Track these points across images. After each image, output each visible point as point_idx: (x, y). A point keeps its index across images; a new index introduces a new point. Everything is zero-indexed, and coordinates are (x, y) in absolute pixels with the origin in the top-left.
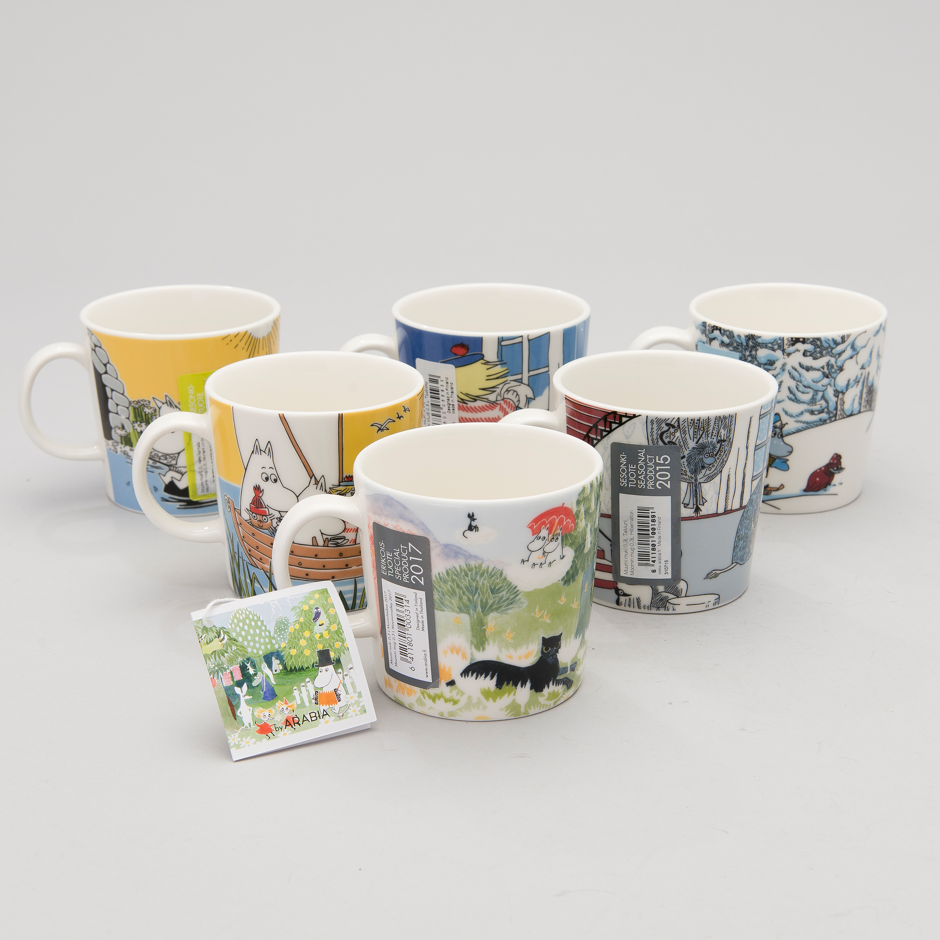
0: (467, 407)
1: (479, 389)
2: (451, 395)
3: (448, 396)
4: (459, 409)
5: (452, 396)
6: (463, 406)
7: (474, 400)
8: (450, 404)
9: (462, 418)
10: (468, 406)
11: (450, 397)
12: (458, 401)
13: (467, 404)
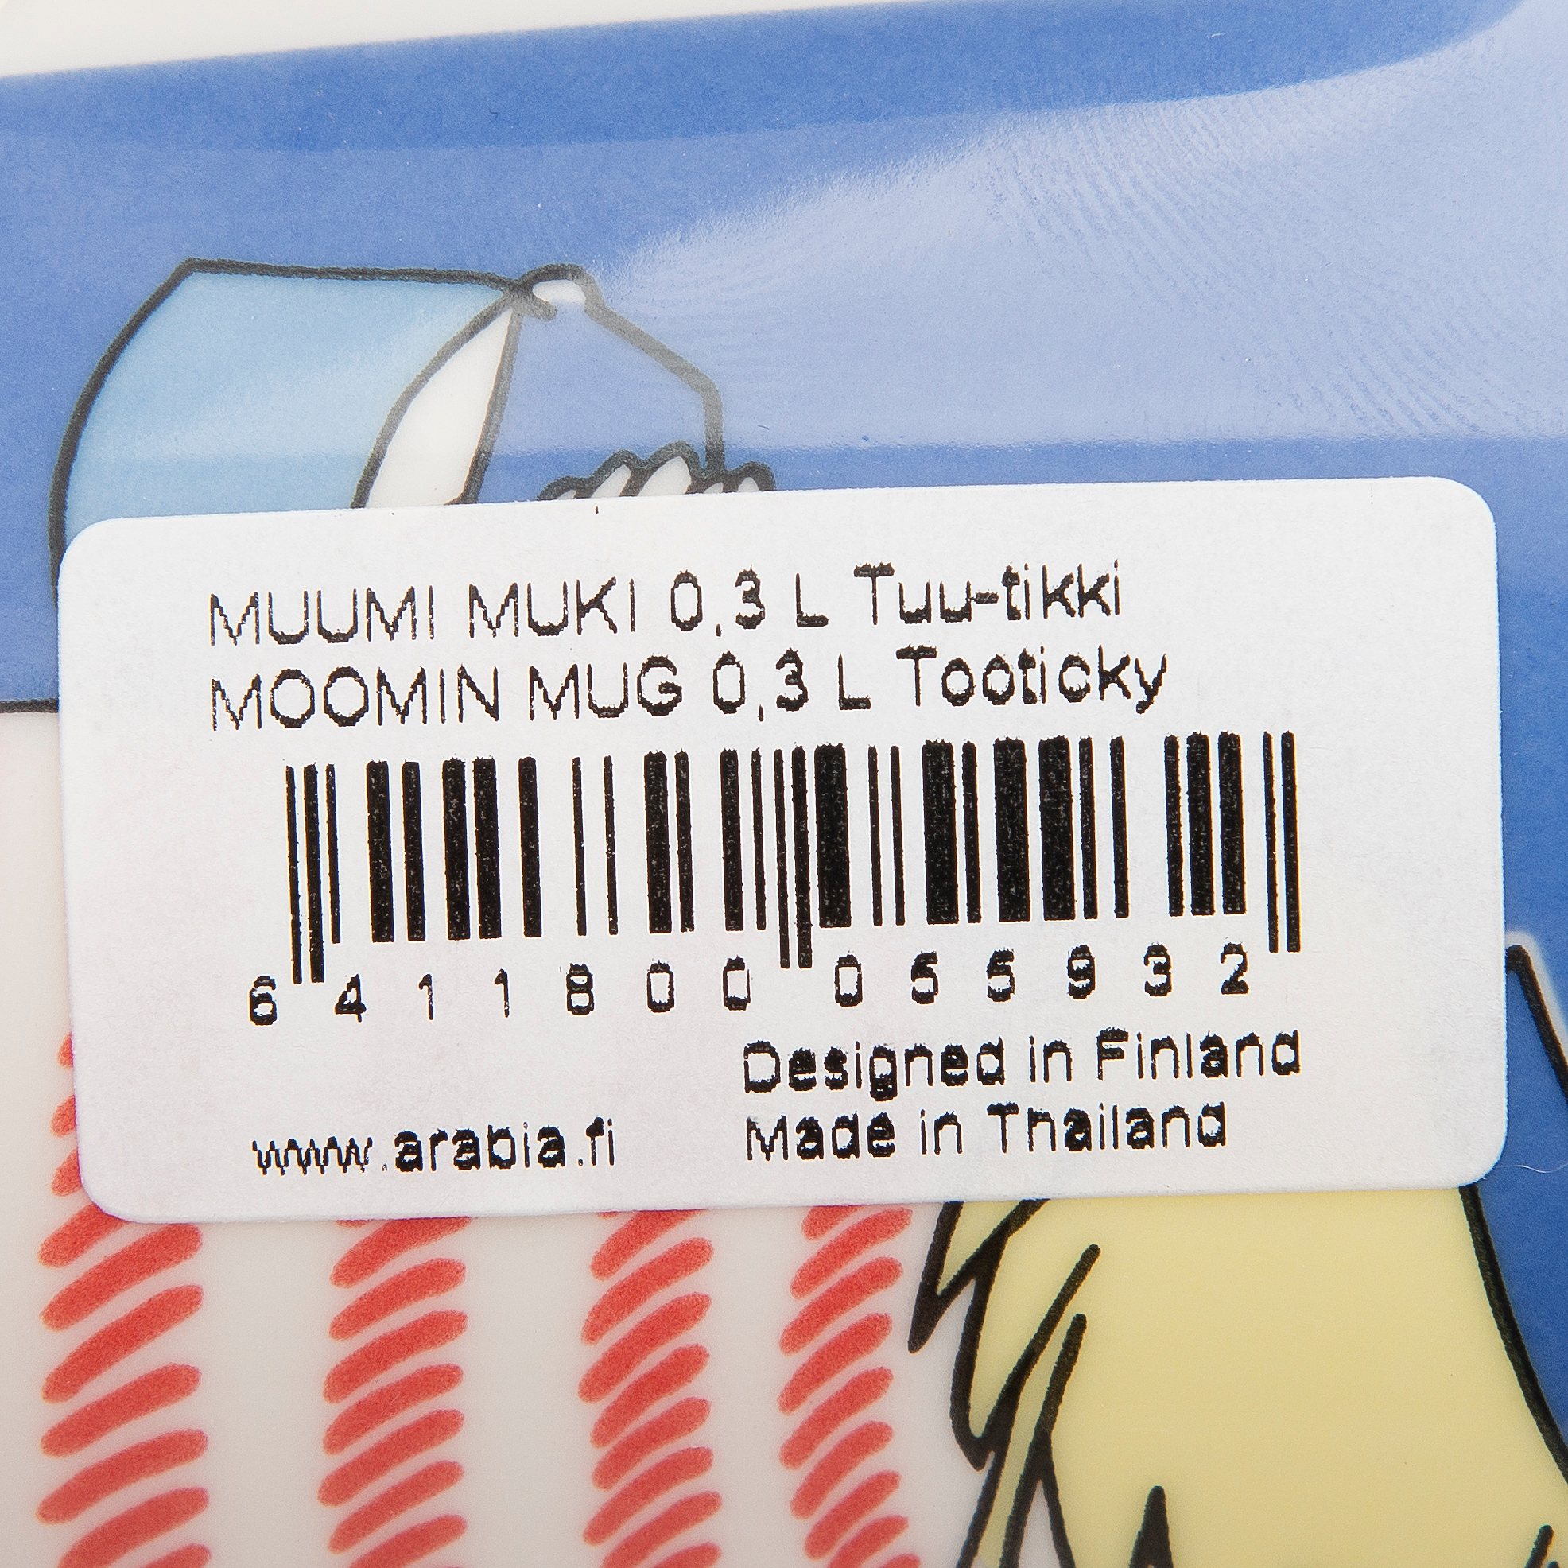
0: (871, 1331)
1: (1157, 1499)
2: (1034, 1118)
3: (1016, 1063)
4: (821, 1217)
5: (1017, 1123)
6: (883, 1273)
7: (978, 1424)
8: (884, 1089)
9: (693, 1255)
10: (891, 1351)
11: (998, 1094)
12: (951, 1213)
13: (919, 1335)
